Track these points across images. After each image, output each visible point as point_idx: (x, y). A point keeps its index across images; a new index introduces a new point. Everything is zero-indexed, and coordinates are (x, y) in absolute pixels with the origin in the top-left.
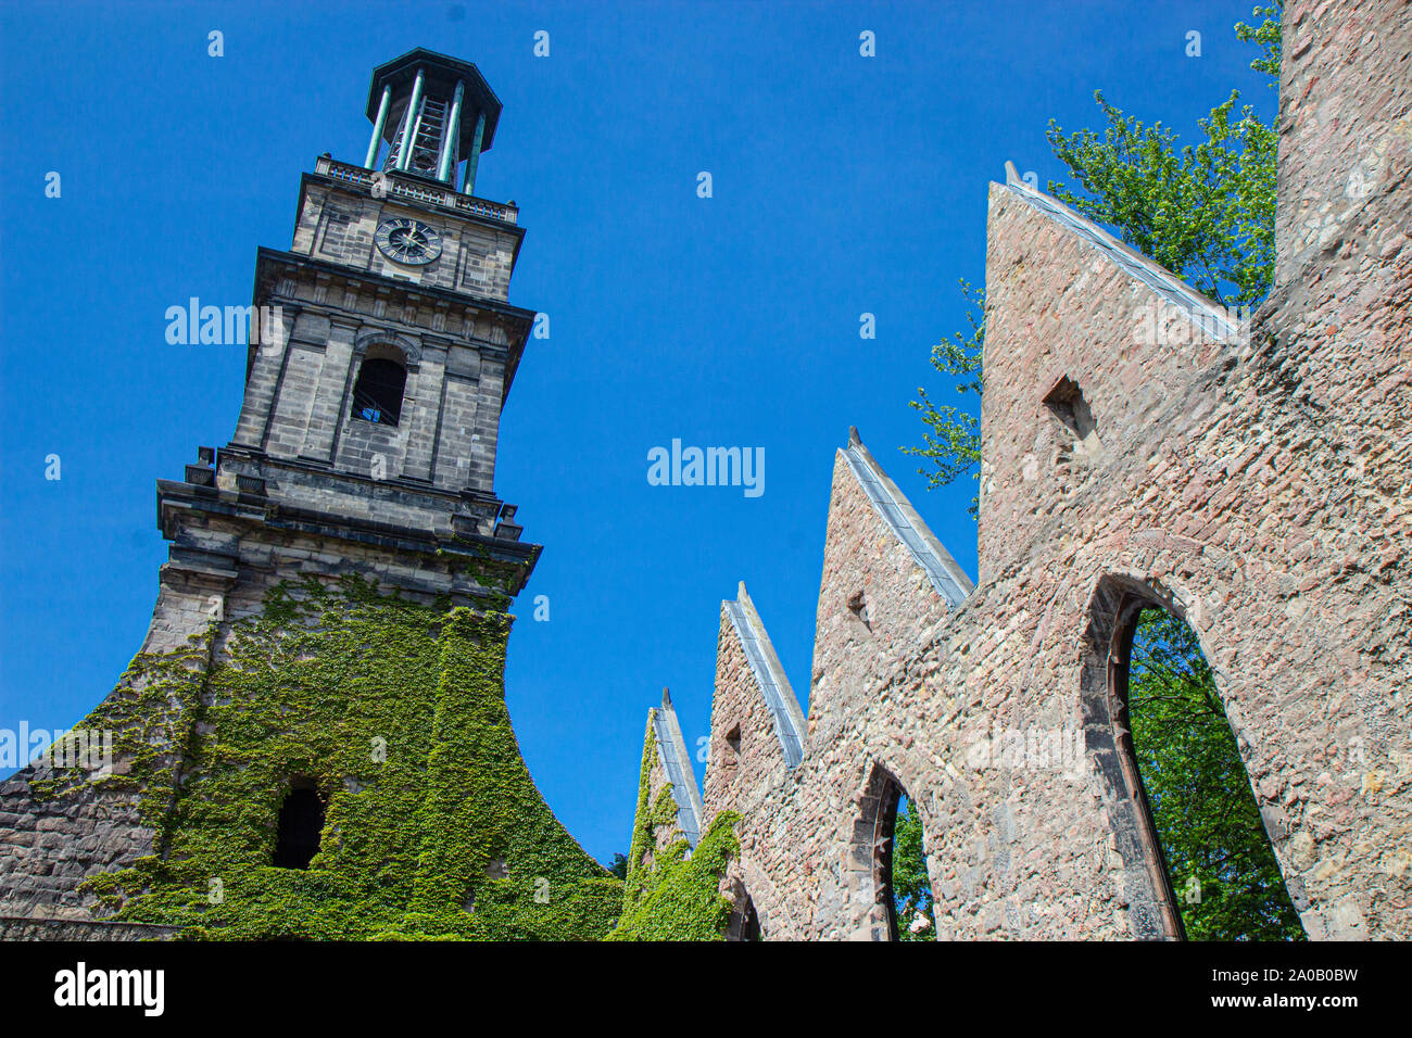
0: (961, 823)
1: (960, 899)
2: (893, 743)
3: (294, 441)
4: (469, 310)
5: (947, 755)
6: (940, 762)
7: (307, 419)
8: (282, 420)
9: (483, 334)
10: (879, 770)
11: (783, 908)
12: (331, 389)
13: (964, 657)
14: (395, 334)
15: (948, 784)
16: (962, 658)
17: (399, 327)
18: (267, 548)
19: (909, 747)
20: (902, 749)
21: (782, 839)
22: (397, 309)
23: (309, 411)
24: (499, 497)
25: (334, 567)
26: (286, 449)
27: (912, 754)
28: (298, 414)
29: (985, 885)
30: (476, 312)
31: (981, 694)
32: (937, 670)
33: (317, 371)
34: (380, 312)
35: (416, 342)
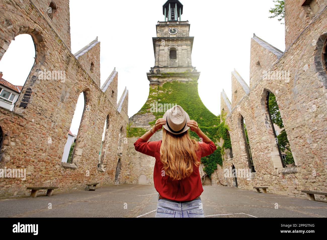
0: (284, 93)
1: (285, 107)
2: (268, 84)
3: (163, 64)
4: (184, 39)
5: (280, 83)
6: (278, 84)
7: (164, 61)
8: (160, 62)
9: (186, 42)
10: (265, 90)
11: (248, 116)
12: (166, 56)
13: (283, 64)
14: (174, 46)
15: (281, 88)
16: (283, 65)
17: (174, 44)
18: (162, 79)
19: (271, 84)
20: (270, 85)
21: (247, 105)
22: (173, 42)
23: (164, 59)
24: (193, 66)
25: (171, 80)
26: (162, 65)
27: (272, 85)
28: (162, 60)
29: (291, 103)
30: (185, 39)
31: (288, 70)
32: (277, 68)
33: (164, 54)
34: (171, 43)
35: (177, 46)
